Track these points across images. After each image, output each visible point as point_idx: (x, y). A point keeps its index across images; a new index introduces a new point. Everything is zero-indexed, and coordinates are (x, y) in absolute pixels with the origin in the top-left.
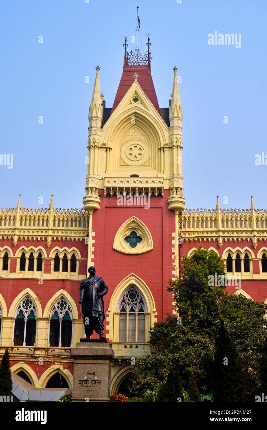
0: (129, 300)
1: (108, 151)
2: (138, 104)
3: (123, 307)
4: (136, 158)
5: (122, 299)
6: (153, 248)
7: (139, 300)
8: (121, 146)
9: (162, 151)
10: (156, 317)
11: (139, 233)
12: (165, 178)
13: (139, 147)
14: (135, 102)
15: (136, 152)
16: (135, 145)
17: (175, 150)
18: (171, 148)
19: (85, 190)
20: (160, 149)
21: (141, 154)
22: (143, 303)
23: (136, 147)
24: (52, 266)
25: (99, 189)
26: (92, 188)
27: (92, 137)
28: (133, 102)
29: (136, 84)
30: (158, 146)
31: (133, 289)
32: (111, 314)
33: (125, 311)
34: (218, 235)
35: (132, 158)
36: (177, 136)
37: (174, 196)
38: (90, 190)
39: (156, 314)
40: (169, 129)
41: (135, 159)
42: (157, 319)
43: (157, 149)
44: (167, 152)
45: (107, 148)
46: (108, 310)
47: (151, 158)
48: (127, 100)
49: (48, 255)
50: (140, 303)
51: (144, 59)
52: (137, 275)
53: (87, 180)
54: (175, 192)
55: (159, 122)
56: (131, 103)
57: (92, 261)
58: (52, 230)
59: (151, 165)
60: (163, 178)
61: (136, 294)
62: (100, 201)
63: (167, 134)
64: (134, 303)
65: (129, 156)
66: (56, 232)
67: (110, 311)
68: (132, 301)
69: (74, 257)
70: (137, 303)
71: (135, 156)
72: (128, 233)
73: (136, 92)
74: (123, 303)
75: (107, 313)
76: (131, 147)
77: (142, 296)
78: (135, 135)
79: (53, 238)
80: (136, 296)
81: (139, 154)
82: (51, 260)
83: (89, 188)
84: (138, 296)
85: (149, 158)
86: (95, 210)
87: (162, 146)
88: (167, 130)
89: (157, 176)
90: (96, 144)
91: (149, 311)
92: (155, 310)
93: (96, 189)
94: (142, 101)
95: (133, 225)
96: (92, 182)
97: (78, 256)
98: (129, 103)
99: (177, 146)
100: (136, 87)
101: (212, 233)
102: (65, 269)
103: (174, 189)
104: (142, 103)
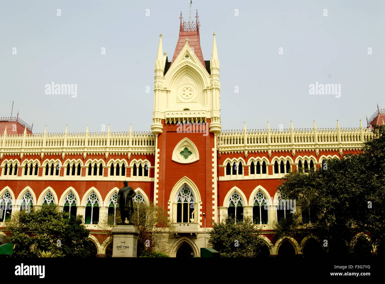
0: (183, 194)
1: (168, 93)
2: (189, 60)
3: (179, 199)
4: (188, 96)
5: (179, 194)
6: (199, 159)
7: (190, 194)
8: (178, 89)
9: (205, 92)
10: (201, 205)
11: (189, 149)
12: (207, 111)
13: (189, 89)
14: (187, 58)
15: (187, 92)
16: (187, 88)
17: (214, 91)
18: (211, 89)
19: (152, 120)
20: (204, 90)
21: (191, 94)
22: (193, 196)
23: (188, 89)
24: (131, 172)
25: (162, 120)
26: (157, 119)
27: (157, 83)
28: (185, 58)
29: (187, 46)
30: (203, 89)
31: (186, 187)
32: (171, 204)
33: (181, 201)
34: (244, 149)
35: (185, 96)
36: (215, 81)
37: (214, 123)
38: (156, 120)
39: (201, 203)
40: (210, 76)
41: (187, 98)
42: (202, 206)
43: (202, 91)
44: (209, 92)
45: (167, 91)
46: (169, 201)
47: (198, 97)
48: (181, 57)
49: (129, 165)
50: (191, 196)
51: (194, 27)
52: (188, 177)
53: (154, 113)
54: (214, 120)
55: (203, 72)
56: (184, 59)
58: (131, 148)
59: (198, 102)
60: (206, 111)
61: (188, 190)
62: (162, 128)
63: (209, 80)
64: (187, 196)
65: (183, 96)
66: (134, 149)
67: (170, 202)
68: (186, 195)
70: (189, 196)
71: (187, 95)
72: (182, 149)
73: (187, 50)
74: (180, 196)
75: (168, 203)
76: (184, 89)
77: (192, 192)
78: (187, 81)
79: (132, 154)
80: (188, 192)
81: (190, 94)
82: (131, 168)
83: (155, 119)
84: (189, 192)
85: (197, 97)
86: (160, 134)
87: (205, 89)
88: (209, 77)
89: (202, 109)
90: (160, 88)
91: (196, 202)
92: (200, 201)
93: (160, 119)
94: (191, 57)
95: (186, 144)
96: (157, 114)
97: (149, 165)
98: (182, 59)
99: (216, 88)
100: (187, 48)
101: (240, 148)
102: (140, 174)
103: (213, 118)
104: (192, 59)
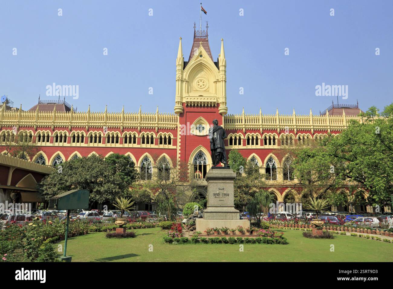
0: (198, 158)
1: (187, 83)
2: (203, 58)
4: (202, 87)
5: (195, 158)
7: (203, 158)
11: (204, 125)
14: (201, 57)
15: (201, 83)
16: (201, 80)
17: (222, 83)
18: (220, 81)
20: (215, 82)
24: (158, 141)
25: (183, 102)
26: (179, 102)
27: (179, 75)
29: (201, 48)
30: (214, 80)
31: (201, 153)
32: (190, 165)
33: (197, 163)
34: (243, 127)
36: (223, 75)
37: (222, 106)
43: (213, 82)
44: (218, 83)
45: (186, 81)
46: (189, 163)
48: (196, 56)
49: (156, 136)
50: (204, 160)
52: (203, 146)
54: (222, 104)
55: (214, 68)
56: (199, 58)
57: (180, 143)
58: (158, 124)
59: (209, 91)
60: (216, 97)
62: (183, 109)
63: (218, 74)
65: (198, 86)
66: (160, 125)
68: (200, 159)
69: (170, 137)
70: (202, 160)
73: (201, 51)
76: (199, 81)
77: (205, 156)
78: (201, 75)
79: (158, 128)
81: (203, 85)
82: (158, 139)
83: (177, 102)
84: (203, 156)
85: (209, 87)
86: (181, 113)
88: (218, 72)
90: (181, 79)
91: (209, 164)
93: (181, 102)
95: (201, 121)
96: (179, 98)
97: (172, 137)
101: (240, 126)
102: (165, 143)
104: (205, 58)
